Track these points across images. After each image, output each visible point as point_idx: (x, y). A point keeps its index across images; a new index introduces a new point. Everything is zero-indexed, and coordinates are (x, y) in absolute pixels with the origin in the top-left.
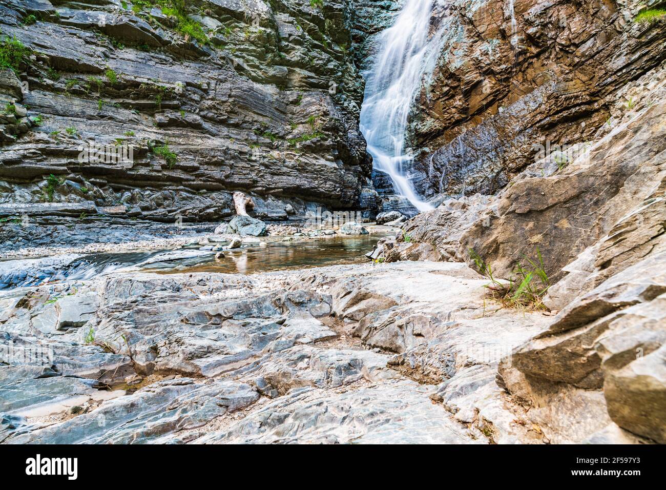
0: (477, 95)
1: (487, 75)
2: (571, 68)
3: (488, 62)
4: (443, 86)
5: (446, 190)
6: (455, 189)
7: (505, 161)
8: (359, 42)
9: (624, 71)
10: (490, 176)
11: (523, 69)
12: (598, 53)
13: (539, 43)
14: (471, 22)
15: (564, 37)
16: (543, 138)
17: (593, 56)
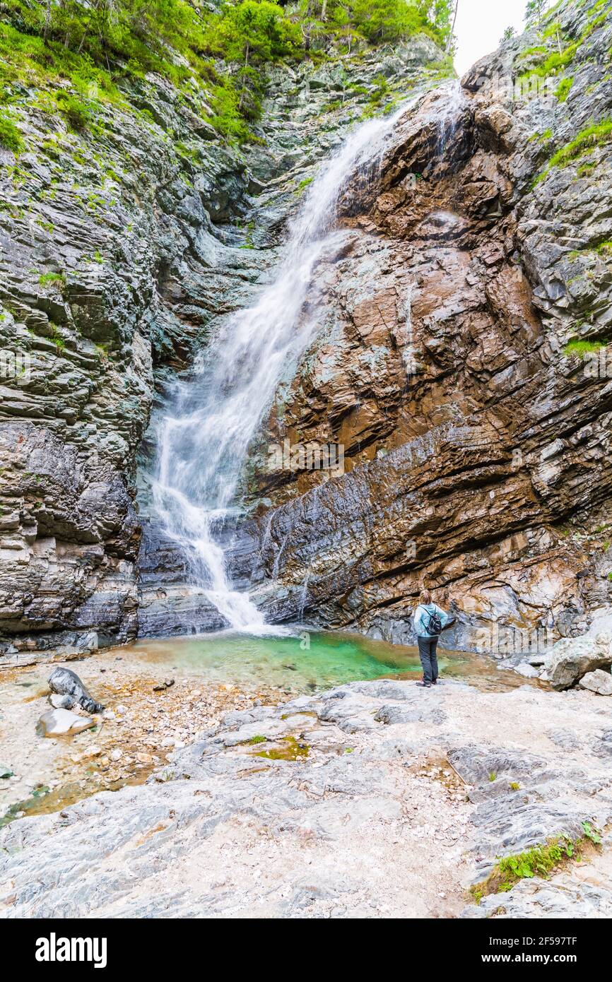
0: (349, 426)
1: (368, 397)
2: (482, 405)
3: (368, 380)
4: (302, 407)
5: (281, 576)
6: (295, 576)
7: (373, 540)
8: (198, 325)
9: (551, 421)
10: (347, 562)
11: (417, 397)
12: (517, 389)
13: (441, 361)
14: (350, 319)
15: (475, 356)
16: (429, 512)
17: (511, 393)
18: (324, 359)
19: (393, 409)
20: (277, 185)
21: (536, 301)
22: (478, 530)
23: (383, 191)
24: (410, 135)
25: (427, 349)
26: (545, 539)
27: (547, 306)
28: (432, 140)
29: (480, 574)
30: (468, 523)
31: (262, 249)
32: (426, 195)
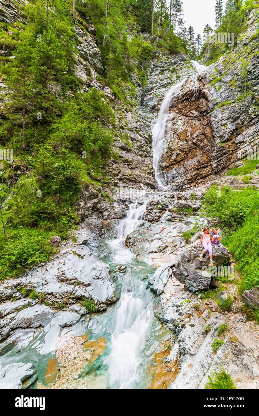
1: (182, 151)
2: (203, 153)
3: (182, 148)
4: (169, 153)
5: (170, 184)
6: (173, 184)
7: (186, 177)
9: (215, 157)
10: (182, 181)
11: (191, 151)
13: (195, 145)
14: (178, 135)
15: (202, 144)
16: (196, 172)
17: (208, 151)
18: (173, 143)
19: (187, 154)
20: (149, 94)
21: (213, 134)
22: (204, 175)
23: (180, 103)
24: (187, 91)
25: (193, 142)
26: (214, 177)
27: (215, 136)
28: (191, 93)
29: (204, 182)
30: (202, 174)
31: (150, 113)
32: (190, 106)
